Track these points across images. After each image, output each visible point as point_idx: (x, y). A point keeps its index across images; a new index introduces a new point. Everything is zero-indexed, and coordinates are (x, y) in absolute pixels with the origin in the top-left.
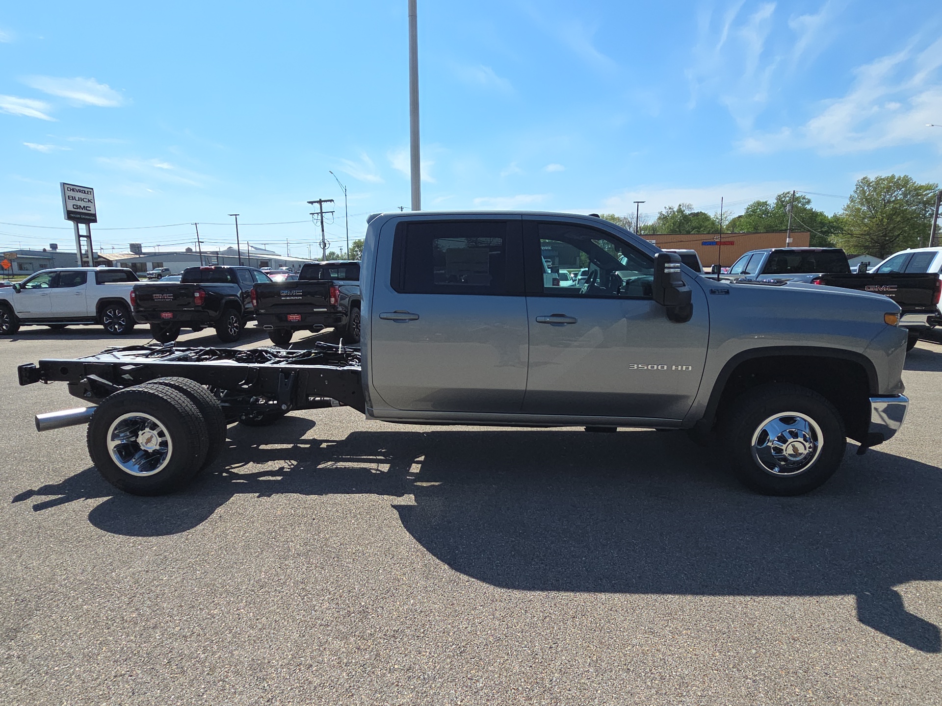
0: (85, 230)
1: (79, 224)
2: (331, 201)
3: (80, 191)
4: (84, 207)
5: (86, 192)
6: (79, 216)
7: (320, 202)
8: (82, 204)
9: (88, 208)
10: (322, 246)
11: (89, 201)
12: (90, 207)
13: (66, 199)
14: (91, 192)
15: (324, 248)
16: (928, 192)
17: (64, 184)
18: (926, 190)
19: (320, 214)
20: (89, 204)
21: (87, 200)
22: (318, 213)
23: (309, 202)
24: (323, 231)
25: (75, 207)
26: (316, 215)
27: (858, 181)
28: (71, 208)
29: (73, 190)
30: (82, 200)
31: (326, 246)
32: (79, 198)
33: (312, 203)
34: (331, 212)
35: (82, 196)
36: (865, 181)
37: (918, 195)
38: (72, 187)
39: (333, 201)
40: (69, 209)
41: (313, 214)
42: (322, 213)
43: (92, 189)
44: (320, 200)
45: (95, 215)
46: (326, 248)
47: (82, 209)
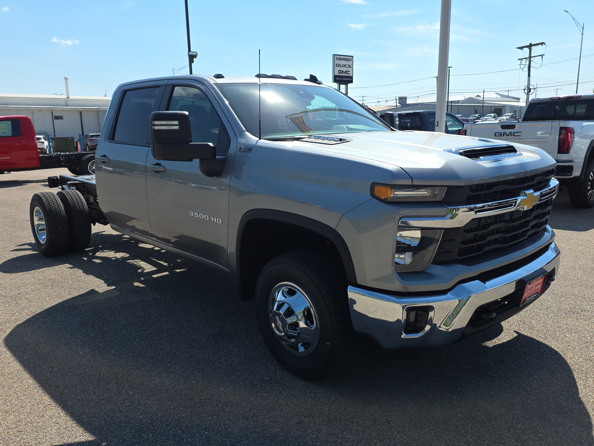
0: (344, 89)
1: (341, 85)
2: (542, 44)
3: (344, 59)
4: (345, 71)
5: (348, 60)
6: (341, 79)
7: (530, 46)
8: (344, 69)
9: (348, 72)
10: (526, 91)
11: (349, 66)
12: (349, 71)
13: (335, 65)
14: (351, 59)
15: (528, 94)
17: (335, 55)
19: (528, 59)
20: (349, 69)
21: (348, 66)
22: (526, 58)
23: (519, 48)
24: (529, 75)
25: (339, 72)
26: (524, 60)
28: (337, 74)
29: (340, 59)
30: (344, 66)
31: (530, 92)
32: (343, 65)
33: (521, 48)
34: (541, 55)
35: (345, 63)
38: (339, 57)
39: (544, 44)
40: (335, 74)
41: (521, 59)
42: (530, 57)
43: (353, 57)
44: (531, 44)
45: (352, 77)
46: (530, 93)
47: (344, 73)
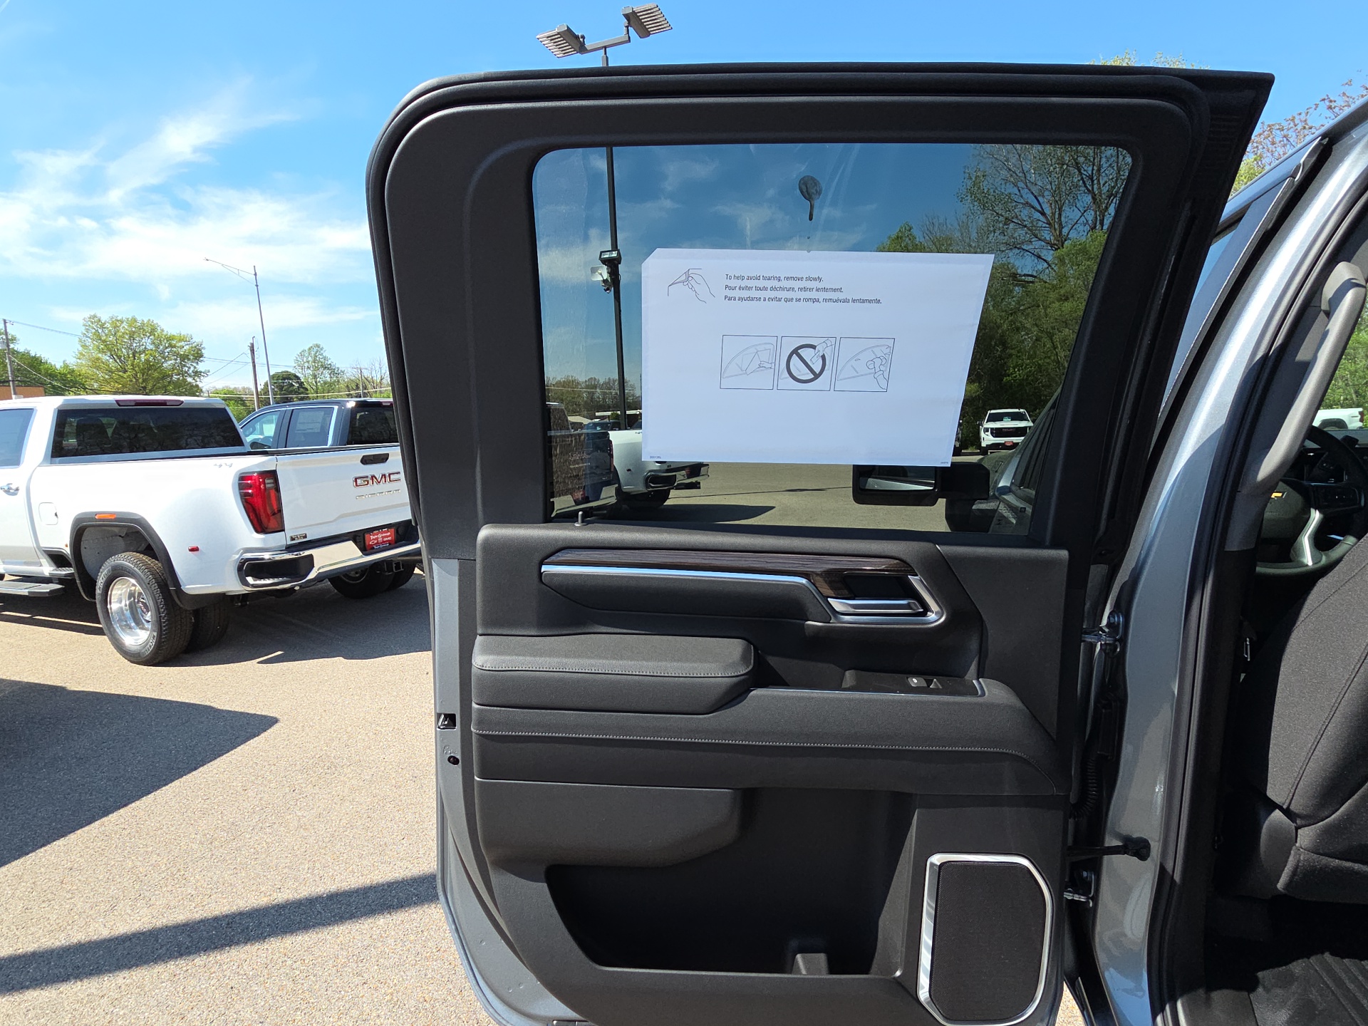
16: (183, 343)
18: (180, 340)
27: (84, 319)
36: (95, 320)
37: (171, 346)
